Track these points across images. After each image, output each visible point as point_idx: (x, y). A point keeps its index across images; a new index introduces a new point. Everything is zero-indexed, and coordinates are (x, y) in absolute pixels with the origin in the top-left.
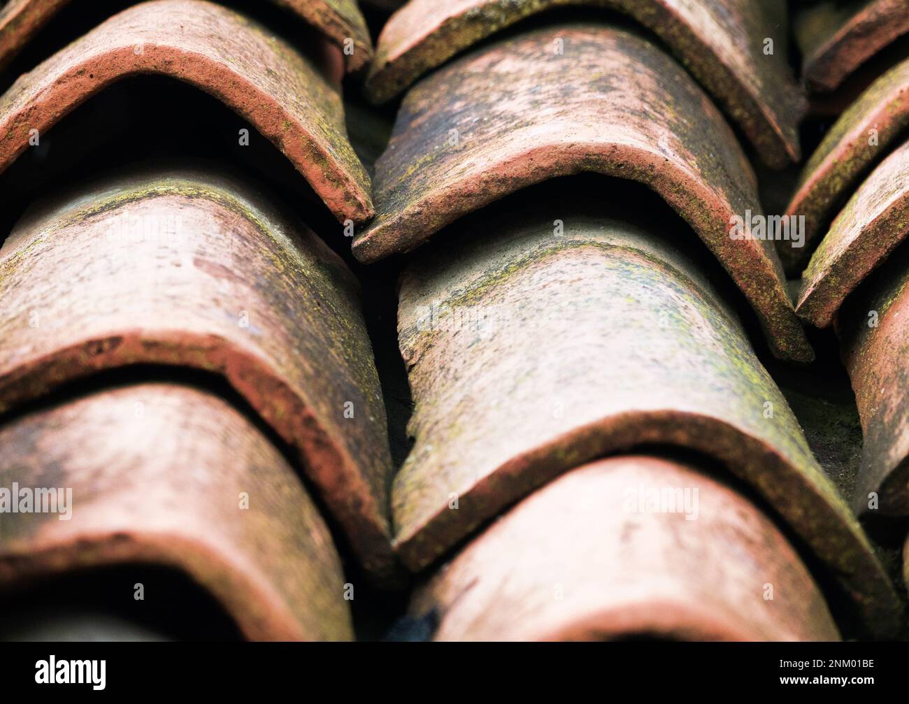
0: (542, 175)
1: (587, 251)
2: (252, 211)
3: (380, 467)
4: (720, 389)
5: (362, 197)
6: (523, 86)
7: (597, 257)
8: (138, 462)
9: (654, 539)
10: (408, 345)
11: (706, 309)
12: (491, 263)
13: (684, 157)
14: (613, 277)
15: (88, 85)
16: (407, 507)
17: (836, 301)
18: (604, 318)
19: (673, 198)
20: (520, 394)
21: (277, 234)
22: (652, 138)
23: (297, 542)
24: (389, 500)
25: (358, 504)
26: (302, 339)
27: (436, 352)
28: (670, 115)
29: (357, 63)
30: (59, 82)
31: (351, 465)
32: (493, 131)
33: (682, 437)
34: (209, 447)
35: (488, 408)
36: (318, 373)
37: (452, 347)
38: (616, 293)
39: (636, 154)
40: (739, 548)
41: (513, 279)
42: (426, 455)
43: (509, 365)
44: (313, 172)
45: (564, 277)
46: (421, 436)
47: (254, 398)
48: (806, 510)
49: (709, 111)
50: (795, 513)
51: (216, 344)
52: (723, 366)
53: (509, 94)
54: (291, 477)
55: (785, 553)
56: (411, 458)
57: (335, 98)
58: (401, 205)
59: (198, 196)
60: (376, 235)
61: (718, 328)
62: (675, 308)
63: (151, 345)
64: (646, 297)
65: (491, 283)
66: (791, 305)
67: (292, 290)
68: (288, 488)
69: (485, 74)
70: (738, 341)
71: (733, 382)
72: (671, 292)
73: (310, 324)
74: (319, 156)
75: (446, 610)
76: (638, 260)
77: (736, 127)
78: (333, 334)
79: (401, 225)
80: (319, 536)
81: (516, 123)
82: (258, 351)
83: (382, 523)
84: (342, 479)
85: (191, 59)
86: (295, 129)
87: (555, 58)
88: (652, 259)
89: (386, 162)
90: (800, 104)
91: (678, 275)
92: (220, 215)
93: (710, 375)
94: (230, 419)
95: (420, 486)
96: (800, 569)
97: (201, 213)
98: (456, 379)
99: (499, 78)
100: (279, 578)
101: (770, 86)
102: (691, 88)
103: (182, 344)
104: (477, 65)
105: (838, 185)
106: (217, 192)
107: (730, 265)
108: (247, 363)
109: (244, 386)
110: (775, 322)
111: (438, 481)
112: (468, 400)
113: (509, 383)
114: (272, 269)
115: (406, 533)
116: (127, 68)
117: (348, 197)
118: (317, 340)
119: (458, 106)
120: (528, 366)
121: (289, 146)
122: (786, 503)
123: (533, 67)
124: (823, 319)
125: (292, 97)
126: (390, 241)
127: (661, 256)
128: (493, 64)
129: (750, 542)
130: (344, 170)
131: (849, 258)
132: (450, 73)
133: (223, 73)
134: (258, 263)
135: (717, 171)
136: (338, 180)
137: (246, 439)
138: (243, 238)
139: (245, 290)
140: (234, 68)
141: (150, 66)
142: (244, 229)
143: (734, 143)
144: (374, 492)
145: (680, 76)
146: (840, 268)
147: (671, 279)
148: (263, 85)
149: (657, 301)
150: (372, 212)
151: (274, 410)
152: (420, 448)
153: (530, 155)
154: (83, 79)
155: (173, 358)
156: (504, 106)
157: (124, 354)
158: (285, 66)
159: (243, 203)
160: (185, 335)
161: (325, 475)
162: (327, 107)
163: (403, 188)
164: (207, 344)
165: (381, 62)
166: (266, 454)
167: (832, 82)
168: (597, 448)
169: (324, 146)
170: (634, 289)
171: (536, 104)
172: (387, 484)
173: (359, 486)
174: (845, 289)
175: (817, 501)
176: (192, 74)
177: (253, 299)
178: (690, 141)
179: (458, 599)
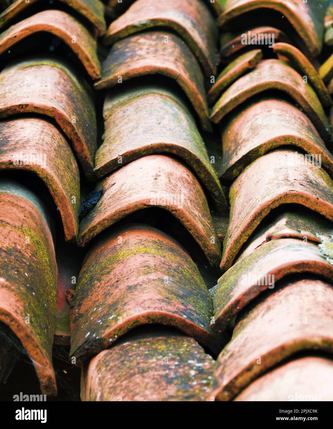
0: (147, 73)
1: (156, 95)
2: (69, 72)
3: (93, 147)
4: (186, 139)
5: (98, 72)
6: (145, 47)
7: (158, 97)
8: (28, 141)
9: (163, 180)
10: (106, 113)
11: (186, 115)
12: (130, 95)
13: (185, 73)
14: (162, 104)
15: (29, 33)
16: (99, 160)
17: (221, 117)
18: (158, 115)
19: (181, 84)
20: (133, 133)
21: (74, 79)
22: (177, 67)
23: (68, 167)
24: (94, 157)
25: (86, 158)
26: (77, 110)
27: (112, 117)
28: (183, 60)
29: (102, 34)
31: (85, 147)
32: (135, 59)
33: (174, 152)
34: (48, 139)
35: (124, 136)
36: (80, 120)
37: (117, 117)
38: (162, 108)
39: (172, 71)
40: (186, 185)
41: (135, 100)
42: (106, 146)
43: (131, 124)
44: (86, 64)
45: (149, 102)
46: (105, 140)
47: (62, 126)
48: (205, 175)
49: (194, 60)
50: (202, 176)
51: (54, 110)
52: (188, 133)
53: (141, 49)
54: (69, 148)
55: (198, 187)
56: (102, 146)
57: (95, 43)
58: (108, 76)
59: (55, 66)
60: (101, 83)
61: (188, 121)
62: (177, 115)
63: (36, 108)
64: (171, 111)
65: (130, 100)
66: (208, 116)
67: (76, 96)
68: (68, 152)
69: (136, 42)
70: (193, 126)
71: (190, 138)
72: (177, 110)
73: (80, 105)
74: (88, 60)
75: (106, 191)
76: (169, 100)
77: (200, 65)
78: (86, 109)
79: (108, 81)
80: (74, 165)
81: (142, 57)
82: (64, 113)
83: (92, 164)
84: (83, 150)
85: (57, 29)
86: (83, 52)
87: (154, 40)
88: (173, 100)
89: (107, 62)
90: (218, 60)
91: (179, 105)
92: (59, 73)
93: (184, 135)
94: (55, 131)
95: (103, 155)
96: (201, 191)
97: (54, 72)
98: (117, 126)
99: (139, 44)
100: (61, 177)
101: (211, 54)
102: (190, 53)
103: (45, 109)
104: (134, 39)
105: (225, 85)
106: (60, 66)
107: (194, 104)
108: (61, 116)
109: (59, 122)
110: (204, 121)
111: (108, 154)
112: (119, 132)
113: (130, 130)
114: (71, 89)
115: (98, 167)
116: (40, 29)
117: (94, 72)
118: (81, 111)
119: (127, 50)
120: (136, 126)
121: (80, 56)
122: (200, 173)
123: (148, 42)
124: (217, 121)
125: (83, 43)
126: (104, 85)
127: (176, 99)
128: (138, 39)
129: (189, 183)
130: (94, 64)
131: (226, 106)
132: (126, 40)
133: (65, 34)
134: (68, 88)
135: (194, 78)
136: (92, 67)
137: (58, 136)
138: (65, 80)
139: (63, 95)
140: (69, 33)
141: (46, 30)
142: (66, 77)
143: (199, 69)
144: (91, 155)
145: (187, 49)
146: (223, 108)
147: (177, 106)
148: (74, 39)
149: (173, 112)
150: (100, 77)
151: (67, 129)
152: (105, 144)
153: (144, 68)
154: (28, 31)
155: (42, 112)
156: (139, 52)
157: (28, 109)
158: (83, 33)
159: (67, 70)
160: (45, 106)
161: (78, 149)
162: (92, 46)
163: (109, 71)
164: (51, 110)
165: (108, 35)
166: (63, 142)
167: (228, 54)
168: (152, 152)
169: (90, 56)
170: (167, 108)
171: (148, 53)
172: (94, 153)
173: (87, 153)
174: (224, 114)
175: (208, 174)
176: (57, 33)
177: (64, 97)
178: (187, 68)
179: (109, 188)
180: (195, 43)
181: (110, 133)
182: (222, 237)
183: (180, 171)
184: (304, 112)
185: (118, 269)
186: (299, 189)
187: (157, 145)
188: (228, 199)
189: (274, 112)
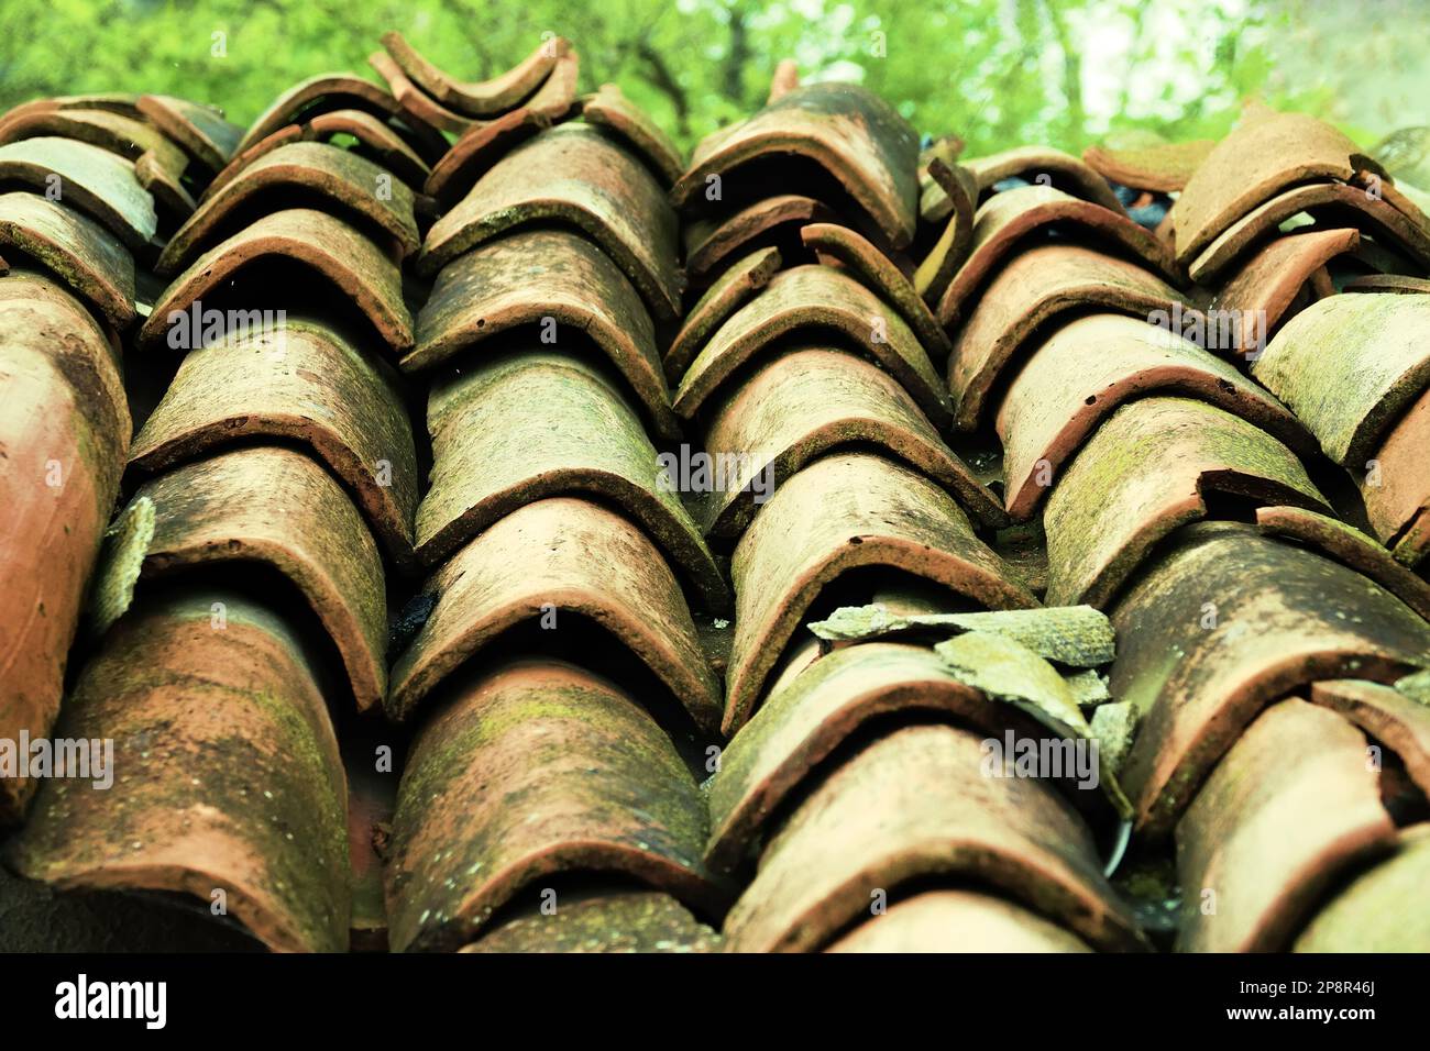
0: (518, 322)
1: (543, 369)
2: (339, 341)
3: (409, 501)
4: (619, 457)
5: (407, 333)
6: (509, 267)
7: (549, 373)
8: (251, 495)
9: (571, 549)
10: (433, 424)
11: (614, 406)
12: (485, 376)
13: (605, 313)
14: (558, 387)
15: (238, 261)
16: (424, 526)
17: (697, 403)
18: (550, 411)
19: (598, 338)
20: (496, 457)
21: (354, 355)
22: (585, 300)
23: (351, 548)
24: (413, 522)
25: (393, 523)
26: (362, 420)
27: (448, 430)
28: (599, 287)
29: (411, 249)
30: (220, 259)
31: (389, 500)
32: (489, 295)
33: (594, 486)
34: (297, 488)
35: (476, 465)
36: (371, 442)
37: (458, 427)
38: (559, 395)
39: (575, 311)
40: (627, 556)
41: (497, 386)
42: (437, 493)
43: (491, 438)
44: (376, 317)
45: (530, 386)
46: (435, 483)
47: (329, 457)
48: (670, 532)
49: (625, 284)
50: (664, 534)
51: (307, 422)
52: (622, 442)
53: (501, 272)
54: (350, 506)
55: (656, 558)
56: (429, 495)
57: (396, 272)
58: (431, 339)
59: (305, 330)
60: (414, 357)
61: (621, 418)
62: (595, 406)
63: (265, 422)
64: (578, 399)
65: (485, 387)
66: (669, 405)
67: (360, 390)
68: (349, 512)
69: (488, 260)
70: (635, 427)
71: (628, 452)
72: (594, 396)
73: (369, 410)
74: (380, 308)
75: (444, 592)
76: (574, 376)
77: (642, 294)
78: (384, 418)
79: (430, 351)
80: (367, 543)
81: (503, 289)
82: (332, 428)
83: (408, 536)
84: (383, 508)
85: (302, 246)
86: (366, 291)
87: (530, 251)
88: (584, 375)
89: (424, 313)
90: (682, 282)
91: (600, 385)
92: (317, 343)
93: (614, 447)
94: (315, 470)
95: (432, 513)
96: (665, 568)
97: (305, 342)
98: (459, 447)
99: (496, 262)
100: (335, 571)
101: (664, 270)
102: (614, 270)
103: (285, 423)
104: (484, 254)
105: (703, 332)
106: (316, 329)
107: (632, 380)
108: (325, 436)
109: (323, 450)
110: (660, 415)
111: (443, 510)
112: (464, 460)
113: (490, 449)
114: (347, 377)
115: (422, 542)
116: (262, 250)
117: (397, 333)
118: (373, 421)
119: (470, 279)
120: (504, 439)
121: (362, 301)
122: (659, 529)
123: (517, 256)
124: (689, 414)
125: (366, 271)
126: (422, 360)
127: (590, 373)
128: (493, 254)
129: (633, 552)
130: (397, 317)
131: (705, 377)
132: (467, 258)
133: (322, 255)
134: (339, 373)
135: (627, 322)
136: (392, 323)
137: (323, 482)
138: (330, 357)
139: (328, 389)
140: (329, 252)
141: (277, 250)
142: (332, 351)
143: (641, 305)
144: (404, 516)
145: (608, 263)
146: (698, 384)
147: (594, 388)
148: (346, 262)
149: (584, 401)
150: (412, 342)
151: (341, 464)
152: (435, 489)
153: (510, 310)
154: (235, 258)
155: (280, 431)
156: (498, 280)
157: (248, 428)
158: (363, 251)
159: (333, 336)
160: (287, 417)
161: (373, 506)
162: (390, 278)
163: (433, 328)
164: (300, 423)
165: (426, 251)
166: (335, 492)
167: (704, 268)
168: (541, 492)
169: (383, 301)
170: (571, 393)
171: (516, 279)
172: (412, 511)
173: (394, 512)
174: (703, 396)
175: (678, 527)
176: (303, 255)
177: (331, 394)
178: (610, 303)
179: (451, 584)
180: (625, 248)
181: (446, 464)
182: (722, 667)
183: (610, 528)
184: (885, 369)
185: (483, 760)
186: (881, 531)
187: (552, 474)
188: (730, 582)
189: (814, 373)
